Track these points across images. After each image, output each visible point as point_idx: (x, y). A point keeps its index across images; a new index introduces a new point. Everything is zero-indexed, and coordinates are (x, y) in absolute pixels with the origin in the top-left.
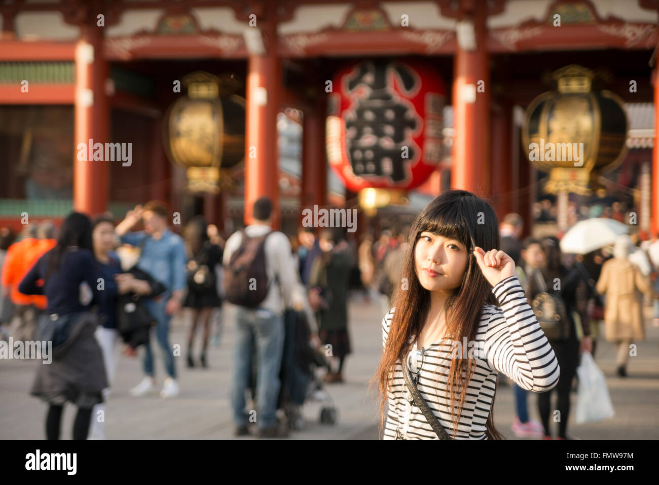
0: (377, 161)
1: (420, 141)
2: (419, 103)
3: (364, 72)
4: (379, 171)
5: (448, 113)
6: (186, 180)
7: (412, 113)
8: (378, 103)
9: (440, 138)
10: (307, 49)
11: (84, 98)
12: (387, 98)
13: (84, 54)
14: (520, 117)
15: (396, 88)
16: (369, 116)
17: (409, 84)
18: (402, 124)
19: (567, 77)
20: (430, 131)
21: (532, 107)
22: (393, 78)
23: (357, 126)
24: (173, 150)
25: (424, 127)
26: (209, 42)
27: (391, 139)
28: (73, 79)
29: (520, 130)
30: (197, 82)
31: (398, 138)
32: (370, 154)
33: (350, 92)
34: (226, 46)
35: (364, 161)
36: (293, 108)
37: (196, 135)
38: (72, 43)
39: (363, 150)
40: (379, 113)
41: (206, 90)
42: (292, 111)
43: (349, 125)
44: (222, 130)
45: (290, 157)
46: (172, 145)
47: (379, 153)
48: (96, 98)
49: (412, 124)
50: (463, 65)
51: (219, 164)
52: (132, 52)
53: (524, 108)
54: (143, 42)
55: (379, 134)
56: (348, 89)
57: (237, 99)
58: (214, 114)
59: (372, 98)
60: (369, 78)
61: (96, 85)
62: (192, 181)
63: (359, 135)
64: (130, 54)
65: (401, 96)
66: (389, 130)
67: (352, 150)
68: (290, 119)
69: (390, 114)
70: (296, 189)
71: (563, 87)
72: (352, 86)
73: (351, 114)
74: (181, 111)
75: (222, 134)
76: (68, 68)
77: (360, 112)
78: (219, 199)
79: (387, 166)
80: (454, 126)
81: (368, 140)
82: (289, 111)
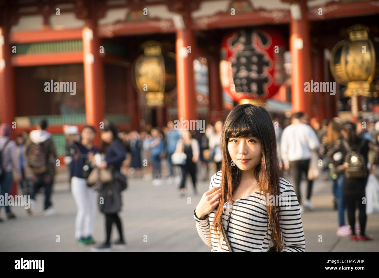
0: (249, 84)
1: (272, 73)
2: (271, 52)
3: (239, 36)
4: (250, 90)
5: (287, 56)
6: (146, 100)
7: (267, 58)
8: (248, 53)
9: (283, 70)
10: (208, 25)
11: (89, 59)
12: (253, 50)
13: (88, 35)
14: (328, 55)
15: (258, 44)
16: (243, 60)
17: (264, 42)
18: (261, 64)
19: (355, 31)
20: (277, 67)
21: (335, 49)
22: (256, 39)
23: (237, 66)
24: (138, 84)
25: (274, 65)
26: (154, 24)
27: (255, 72)
28: (82, 49)
29: (329, 63)
30: (149, 46)
31: (260, 71)
32: (245, 81)
33: (232, 47)
34: (164, 26)
35: (241, 85)
36: (203, 57)
37: (150, 75)
38: (80, 30)
39: (241, 79)
40: (249, 58)
41: (154, 51)
42: (203, 59)
43: (233, 65)
44: (164, 71)
45: (202, 84)
46: (137, 82)
47: (250, 80)
48: (95, 58)
49: (267, 64)
50: (295, 28)
51: (164, 90)
52: (114, 32)
53: (330, 50)
54: (119, 27)
55: (249, 70)
56: (231, 45)
57: (171, 54)
58: (159, 63)
59: (244, 50)
60: (243, 39)
61: (95, 51)
62: (149, 100)
63: (238, 71)
64: (113, 33)
65: (261, 48)
66: (255, 67)
67: (235, 79)
68: (201, 63)
69: (255, 59)
70: (206, 102)
71: (352, 37)
72: (233, 44)
73: (233, 59)
74: (141, 63)
75: (165, 74)
76: (80, 43)
77: (238, 58)
78: (164, 109)
79: (254, 87)
80: (291, 62)
81: (243, 73)
82: (201, 59)
